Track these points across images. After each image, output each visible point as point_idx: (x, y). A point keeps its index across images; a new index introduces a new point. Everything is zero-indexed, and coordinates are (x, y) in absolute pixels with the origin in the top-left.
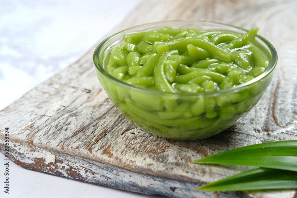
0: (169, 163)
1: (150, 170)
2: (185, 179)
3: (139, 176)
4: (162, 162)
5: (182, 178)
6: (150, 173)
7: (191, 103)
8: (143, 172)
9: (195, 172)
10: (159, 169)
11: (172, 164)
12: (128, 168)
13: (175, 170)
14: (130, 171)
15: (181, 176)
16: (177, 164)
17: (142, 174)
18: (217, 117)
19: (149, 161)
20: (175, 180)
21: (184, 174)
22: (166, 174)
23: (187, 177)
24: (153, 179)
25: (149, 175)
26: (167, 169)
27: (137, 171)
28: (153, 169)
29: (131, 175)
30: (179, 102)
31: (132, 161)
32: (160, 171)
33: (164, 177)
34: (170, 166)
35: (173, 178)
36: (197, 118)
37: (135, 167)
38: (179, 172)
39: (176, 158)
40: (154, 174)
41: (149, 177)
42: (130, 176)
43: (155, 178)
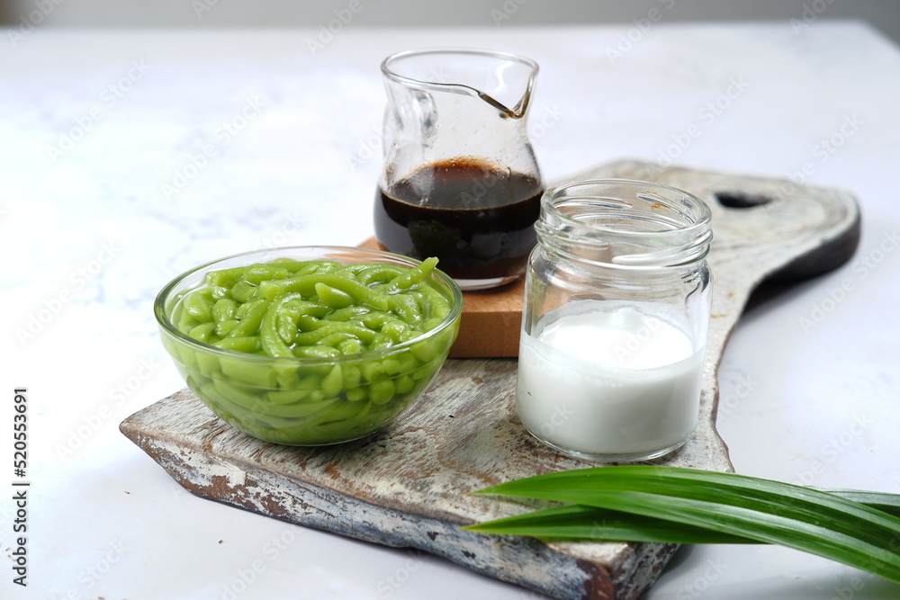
0: (431, 494)
1: (397, 502)
2: (451, 518)
3: (379, 511)
4: (420, 491)
5: (446, 516)
6: (396, 507)
7: (322, 376)
8: (386, 505)
9: (471, 509)
10: (414, 500)
11: (436, 494)
12: (361, 498)
13: (438, 503)
14: (364, 502)
15: (446, 513)
16: (445, 496)
17: (384, 508)
18: (366, 400)
19: (399, 487)
20: (434, 519)
21: (451, 510)
22: (422, 509)
23: (455, 515)
24: (401, 516)
25: (395, 510)
26: (425, 501)
27: (375, 502)
28: (402, 501)
29: (365, 509)
30: (302, 375)
31: (370, 487)
32: (413, 504)
33: (418, 514)
34: (432, 498)
35: (433, 515)
36: (331, 401)
37: (374, 496)
38: (445, 506)
39: (445, 487)
40: (403, 509)
41: (395, 515)
42: (365, 512)
43: (404, 517)
